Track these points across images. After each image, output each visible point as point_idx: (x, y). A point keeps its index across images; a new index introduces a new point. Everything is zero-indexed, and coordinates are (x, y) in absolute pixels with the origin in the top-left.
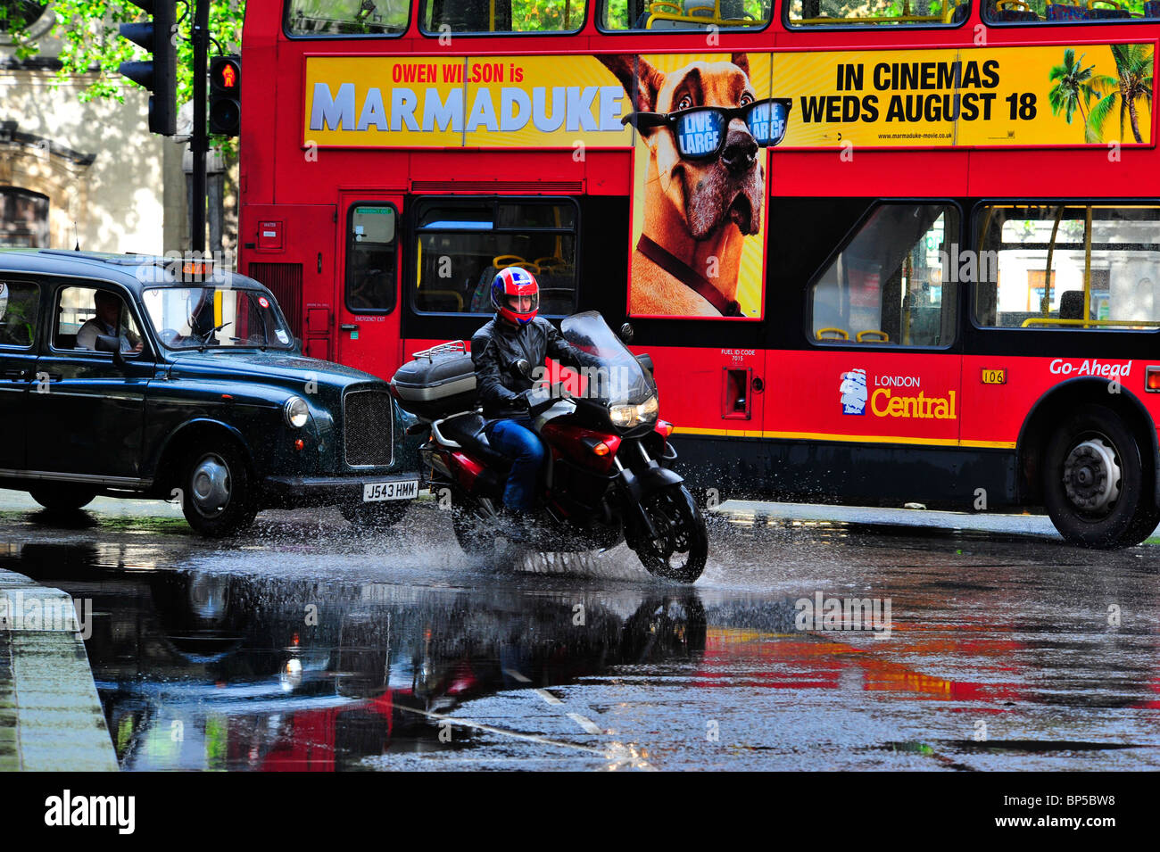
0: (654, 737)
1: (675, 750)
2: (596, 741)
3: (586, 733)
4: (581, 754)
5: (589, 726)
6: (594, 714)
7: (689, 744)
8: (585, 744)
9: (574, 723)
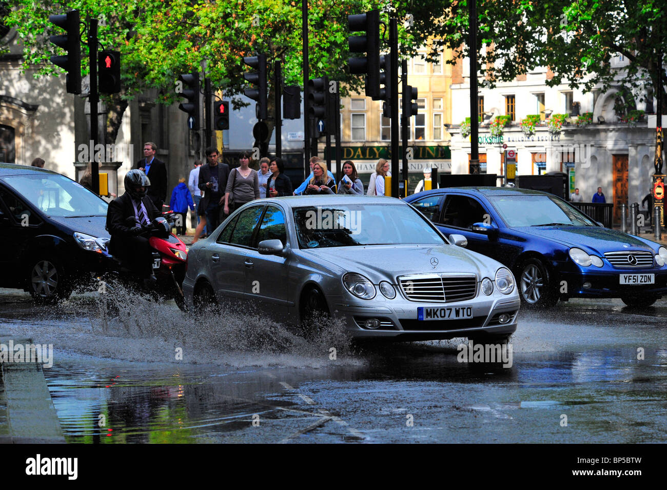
0: (343, 406)
1: (355, 412)
2: (313, 408)
3: (308, 404)
4: (305, 416)
5: (309, 401)
6: (311, 394)
7: (362, 409)
8: (307, 410)
9: (301, 399)
